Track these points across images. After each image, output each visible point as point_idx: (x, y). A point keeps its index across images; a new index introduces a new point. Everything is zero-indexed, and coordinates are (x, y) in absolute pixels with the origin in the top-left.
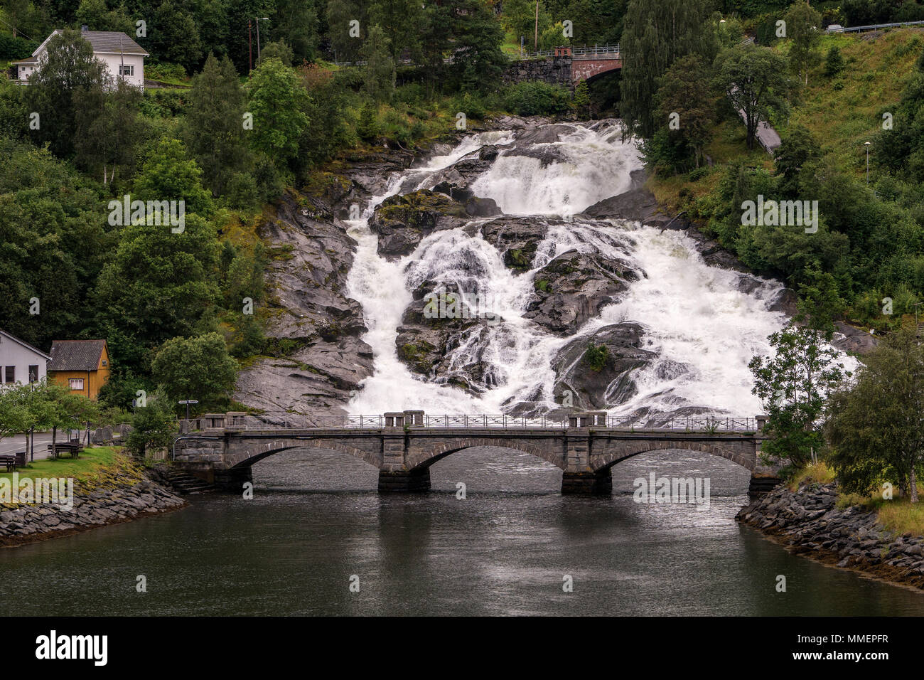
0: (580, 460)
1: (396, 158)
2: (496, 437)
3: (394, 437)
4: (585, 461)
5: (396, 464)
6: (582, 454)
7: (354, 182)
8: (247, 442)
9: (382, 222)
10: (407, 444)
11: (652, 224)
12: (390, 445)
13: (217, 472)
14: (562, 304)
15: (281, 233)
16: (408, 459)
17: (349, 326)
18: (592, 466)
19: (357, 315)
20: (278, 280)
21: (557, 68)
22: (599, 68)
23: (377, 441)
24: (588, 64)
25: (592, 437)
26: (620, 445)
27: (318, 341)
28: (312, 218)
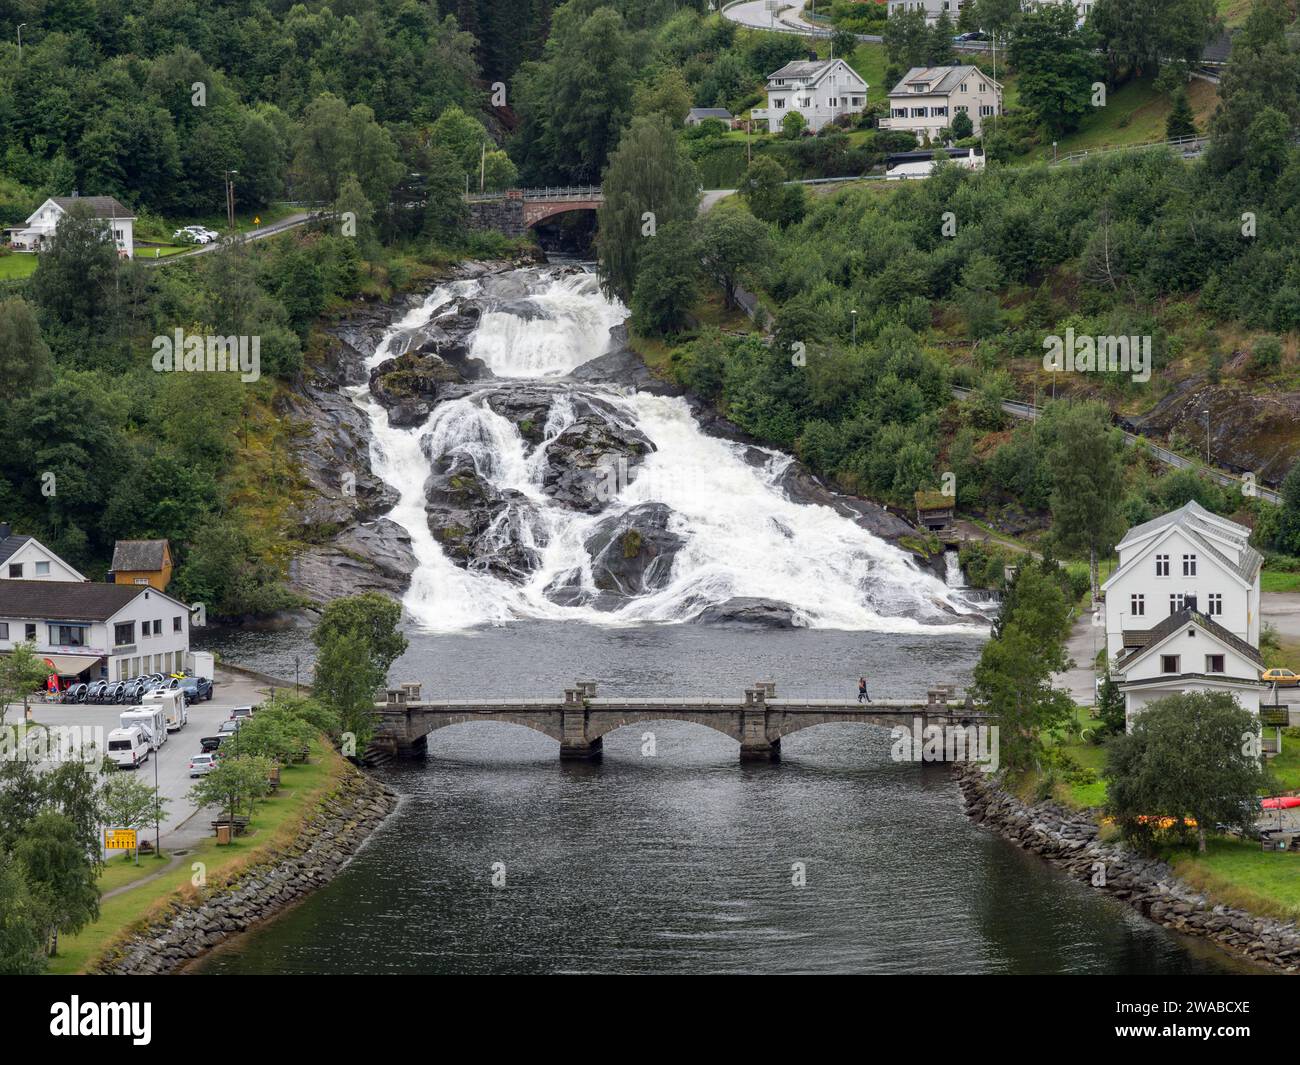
0: (756, 735)
1: (377, 314)
2: (675, 711)
3: (574, 712)
4: (762, 734)
5: (577, 738)
6: (758, 728)
7: (342, 340)
8: (428, 717)
9: (387, 391)
10: (586, 718)
11: (646, 389)
12: (569, 719)
13: (400, 745)
14: (580, 479)
15: (297, 407)
16: (588, 731)
17: (377, 504)
18: (768, 738)
19: (381, 492)
20: (303, 459)
21: (509, 210)
22: (550, 210)
23: (557, 716)
24: (541, 205)
25: (770, 711)
26: (796, 718)
27: (355, 525)
28: (320, 389)
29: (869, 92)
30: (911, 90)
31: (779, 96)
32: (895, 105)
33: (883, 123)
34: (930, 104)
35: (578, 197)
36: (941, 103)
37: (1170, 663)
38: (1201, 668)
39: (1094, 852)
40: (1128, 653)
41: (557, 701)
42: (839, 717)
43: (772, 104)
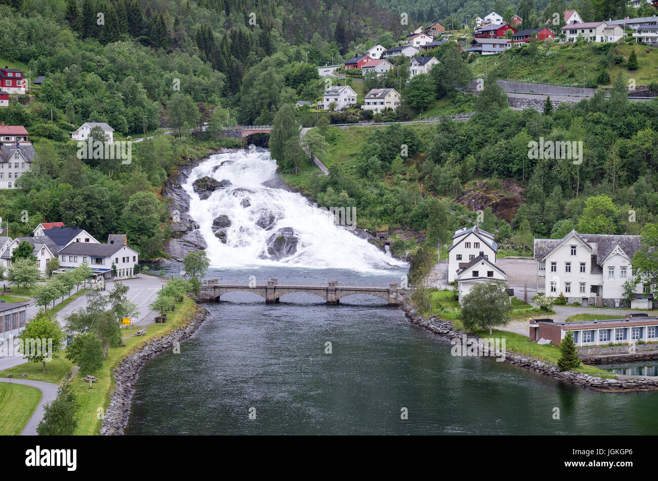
0: (332, 297)
2: (305, 289)
3: (270, 289)
4: (334, 297)
5: (271, 297)
6: (332, 295)
7: (182, 173)
8: (221, 289)
10: (275, 290)
12: (269, 291)
13: (212, 298)
15: (168, 193)
16: (275, 295)
18: (336, 298)
21: (237, 132)
22: (251, 133)
23: (265, 290)
24: (247, 131)
25: (336, 290)
26: (345, 292)
27: (188, 232)
28: (176, 188)
29: (358, 97)
30: (372, 96)
31: (327, 97)
32: (366, 101)
33: (362, 107)
34: (378, 101)
35: (260, 129)
36: (382, 100)
37: (476, 273)
38: (486, 276)
39: (452, 334)
40: (461, 270)
41: (265, 285)
42: (360, 292)
43: (325, 100)
